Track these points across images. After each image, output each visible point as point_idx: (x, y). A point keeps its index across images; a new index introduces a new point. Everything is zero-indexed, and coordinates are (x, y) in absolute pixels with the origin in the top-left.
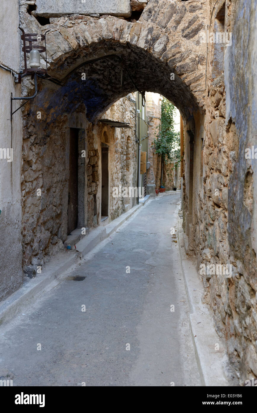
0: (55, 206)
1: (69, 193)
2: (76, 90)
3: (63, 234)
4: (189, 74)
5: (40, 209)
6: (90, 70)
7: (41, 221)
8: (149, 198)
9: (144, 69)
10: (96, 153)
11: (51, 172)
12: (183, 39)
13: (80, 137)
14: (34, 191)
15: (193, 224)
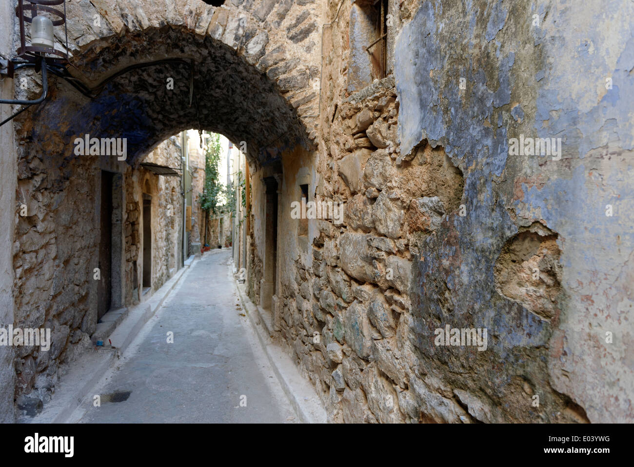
0: (78, 285)
1: (99, 263)
2: (114, 112)
3: (91, 325)
4: (297, 92)
5: (52, 293)
6: (138, 83)
7: (53, 312)
8: (194, 259)
9: (217, 89)
10: (136, 206)
11: (71, 234)
12: (289, 41)
13: (114, 184)
14: (41, 265)
15: (280, 296)
